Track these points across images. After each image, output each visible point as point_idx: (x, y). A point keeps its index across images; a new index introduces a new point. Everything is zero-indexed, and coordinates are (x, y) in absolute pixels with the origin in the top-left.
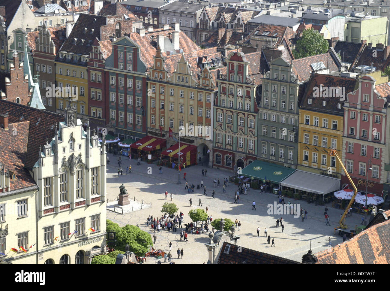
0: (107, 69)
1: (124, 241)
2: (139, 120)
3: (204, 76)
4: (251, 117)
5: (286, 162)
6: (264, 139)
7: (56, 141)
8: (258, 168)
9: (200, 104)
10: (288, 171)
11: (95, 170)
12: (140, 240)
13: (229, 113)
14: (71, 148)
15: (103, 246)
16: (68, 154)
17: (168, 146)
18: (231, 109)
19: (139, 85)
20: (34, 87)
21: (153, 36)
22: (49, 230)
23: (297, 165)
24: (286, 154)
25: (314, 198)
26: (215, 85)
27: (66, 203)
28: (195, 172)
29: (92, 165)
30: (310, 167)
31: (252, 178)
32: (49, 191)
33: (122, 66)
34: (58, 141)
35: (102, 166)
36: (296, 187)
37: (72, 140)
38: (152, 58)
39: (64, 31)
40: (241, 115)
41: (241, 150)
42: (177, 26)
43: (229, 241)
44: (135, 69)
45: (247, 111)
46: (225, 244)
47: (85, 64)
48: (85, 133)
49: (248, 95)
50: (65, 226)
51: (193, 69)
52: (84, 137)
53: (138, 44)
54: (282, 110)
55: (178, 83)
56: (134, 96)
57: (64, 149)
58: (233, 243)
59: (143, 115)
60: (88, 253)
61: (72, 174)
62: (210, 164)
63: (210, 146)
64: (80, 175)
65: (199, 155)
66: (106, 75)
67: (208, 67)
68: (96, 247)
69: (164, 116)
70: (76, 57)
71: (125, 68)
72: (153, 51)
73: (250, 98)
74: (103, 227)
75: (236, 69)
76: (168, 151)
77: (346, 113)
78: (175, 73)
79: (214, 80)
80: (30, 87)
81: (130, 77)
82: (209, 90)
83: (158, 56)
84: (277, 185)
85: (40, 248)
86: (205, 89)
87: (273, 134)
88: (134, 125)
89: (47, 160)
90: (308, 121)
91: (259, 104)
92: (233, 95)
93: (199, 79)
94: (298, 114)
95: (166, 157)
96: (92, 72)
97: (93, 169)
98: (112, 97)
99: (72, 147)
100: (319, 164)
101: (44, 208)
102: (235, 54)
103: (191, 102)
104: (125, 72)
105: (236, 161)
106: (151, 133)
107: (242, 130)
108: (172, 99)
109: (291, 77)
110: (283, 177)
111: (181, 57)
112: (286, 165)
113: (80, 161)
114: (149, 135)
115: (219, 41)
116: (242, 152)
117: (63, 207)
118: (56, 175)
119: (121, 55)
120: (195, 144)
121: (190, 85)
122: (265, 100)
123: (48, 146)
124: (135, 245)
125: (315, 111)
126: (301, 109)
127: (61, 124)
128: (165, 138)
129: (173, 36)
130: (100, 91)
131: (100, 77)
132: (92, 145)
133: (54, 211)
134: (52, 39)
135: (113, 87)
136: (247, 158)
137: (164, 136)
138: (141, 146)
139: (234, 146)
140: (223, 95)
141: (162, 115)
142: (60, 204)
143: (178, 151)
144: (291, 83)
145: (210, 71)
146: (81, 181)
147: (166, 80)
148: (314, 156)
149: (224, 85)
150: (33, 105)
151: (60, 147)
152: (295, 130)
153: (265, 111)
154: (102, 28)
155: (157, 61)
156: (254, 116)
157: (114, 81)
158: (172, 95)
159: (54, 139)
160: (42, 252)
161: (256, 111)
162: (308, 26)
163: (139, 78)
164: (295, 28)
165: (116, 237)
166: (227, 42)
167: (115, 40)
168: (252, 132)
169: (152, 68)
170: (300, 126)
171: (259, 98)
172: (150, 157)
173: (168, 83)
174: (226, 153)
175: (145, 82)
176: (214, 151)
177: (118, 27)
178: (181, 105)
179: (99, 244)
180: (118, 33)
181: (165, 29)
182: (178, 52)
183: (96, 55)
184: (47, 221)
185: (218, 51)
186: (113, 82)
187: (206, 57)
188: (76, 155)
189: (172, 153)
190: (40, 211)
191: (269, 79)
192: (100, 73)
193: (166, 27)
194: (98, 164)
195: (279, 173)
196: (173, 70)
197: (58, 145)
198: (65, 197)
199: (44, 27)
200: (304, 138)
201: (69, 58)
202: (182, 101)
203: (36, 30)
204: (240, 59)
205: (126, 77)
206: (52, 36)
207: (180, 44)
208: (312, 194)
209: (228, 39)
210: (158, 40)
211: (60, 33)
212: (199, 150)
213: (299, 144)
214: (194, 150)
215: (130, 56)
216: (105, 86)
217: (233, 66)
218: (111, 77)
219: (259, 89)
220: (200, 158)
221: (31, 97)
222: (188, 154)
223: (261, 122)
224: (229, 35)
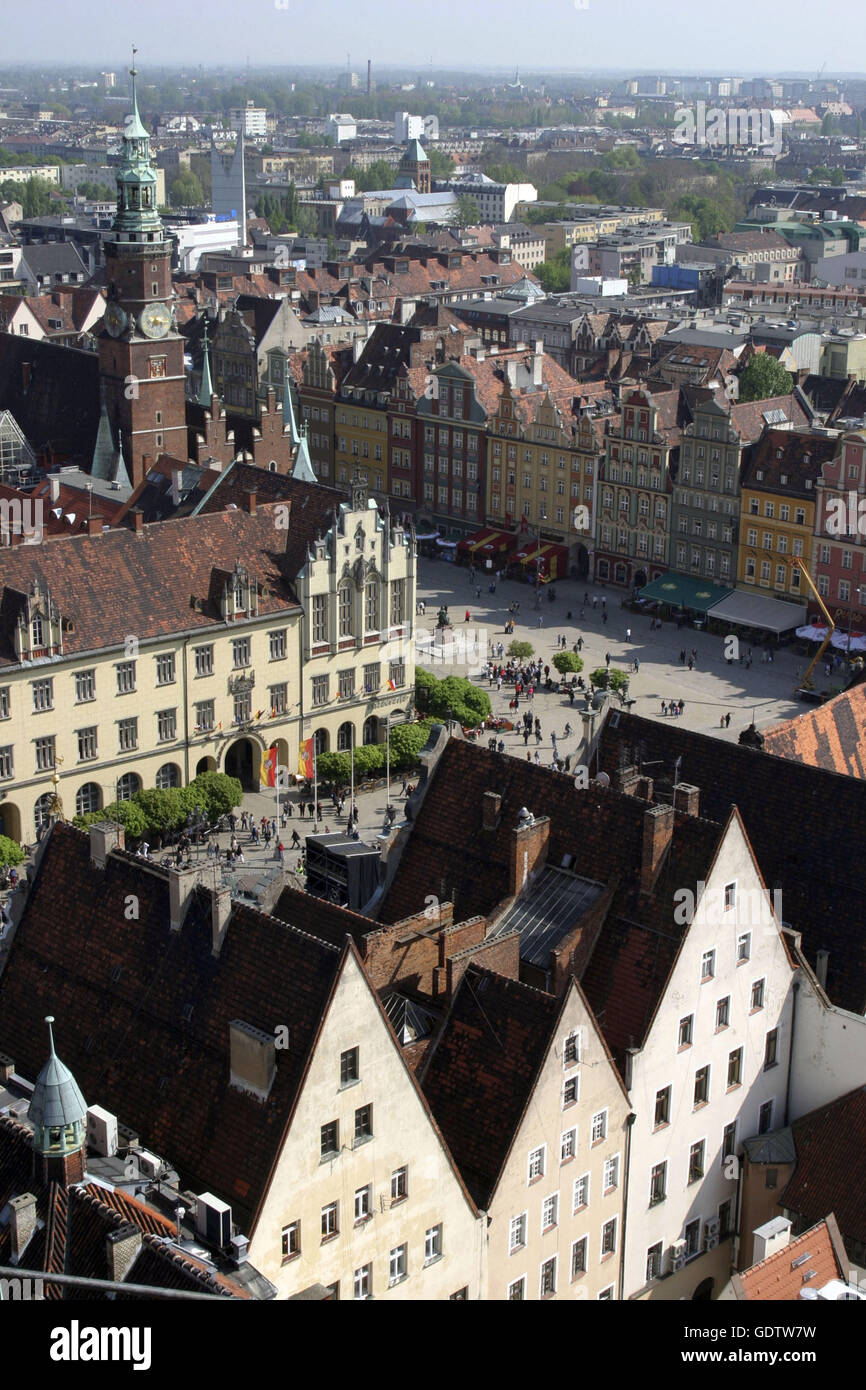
0: (421, 415)
1: (444, 703)
2: (472, 501)
3: (582, 429)
4: (661, 501)
5: (717, 578)
6: (679, 537)
7: (333, 535)
8: (671, 586)
9: (575, 477)
10: (720, 592)
11: (398, 583)
12: (471, 703)
13: (623, 492)
14: (358, 546)
15: (408, 709)
16: (353, 557)
17: (521, 546)
18: (628, 486)
19: (473, 443)
20: (299, 445)
21: (498, 362)
22: (321, 681)
23: (735, 583)
24: (718, 563)
25: (762, 637)
26: (601, 444)
27: (349, 638)
29: (392, 575)
30: (756, 585)
31: (660, 602)
32: (321, 617)
33: (445, 412)
34: (337, 535)
35: (410, 577)
36: (732, 618)
37: (360, 533)
38: (495, 399)
39: (350, 351)
40: (643, 497)
41: (642, 555)
42: (539, 346)
43: (618, 706)
44: (466, 416)
45: (655, 490)
46: (612, 711)
47: (385, 408)
48: (383, 522)
49: (657, 463)
50: (347, 675)
51: (564, 418)
52: (379, 529)
53: (473, 374)
54: (713, 490)
55: (539, 441)
56: (465, 462)
57: (347, 548)
58: (624, 709)
59: (479, 493)
60: (385, 721)
61: (360, 590)
62: (590, 577)
63: (590, 548)
64: (374, 593)
65: (572, 563)
66: (418, 425)
67: (589, 415)
68: (398, 711)
69: (514, 496)
70: (370, 396)
71: (451, 414)
72: (497, 387)
73: (659, 468)
74: (410, 679)
75: (636, 419)
76: (520, 555)
77: (821, 497)
78: (534, 423)
79: (599, 438)
80: (293, 444)
81: (459, 429)
82: (589, 453)
83: (506, 395)
84: (701, 616)
85: (307, 710)
86: (583, 450)
87: (696, 530)
88: (464, 511)
89: (319, 567)
90: (755, 508)
91: (674, 478)
92: (631, 463)
93: (574, 434)
94: (739, 495)
95: (517, 564)
96: (396, 421)
97: (394, 582)
98: (429, 462)
99: (360, 545)
100: (772, 581)
101: (313, 645)
102: (636, 393)
103: (561, 474)
104: (450, 420)
105: (633, 574)
106: (491, 523)
107: (644, 521)
108: (527, 468)
109: (729, 434)
110: (711, 602)
111: (544, 397)
112: (717, 582)
113: (373, 569)
114: (488, 527)
115: (609, 371)
116: (643, 559)
117: (343, 645)
118: (333, 592)
120: (565, 544)
121: (560, 445)
122: (685, 472)
123: (321, 543)
124: (462, 710)
125: (768, 491)
126: (746, 487)
127: (343, 506)
128: (515, 533)
129: (532, 362)
130: (407, 453)
131: (409, 429)
132: (393, 543)
133: (330, 651)
134: (331, 364)
135: (429, 446)
136: (652, 568)
137: (513, 529)
138: (474, 546)
139: (631, 549)
140: (614, 462)
141: (511, 494)
142: (340, 639)
143: (537, 556)
144: (729, 444)
145: (592, 422)
146: (373, 604)
147: (518, 436)
148: (765, 567)
149: (615, 446)
150: (297, 475)
151: (340, 544)
152: (734, 523)
153: (685, 491)
154: (414, 347)
155: (503, 404)
156: (666, 499)
157: (432, 436)
158: (528, 461)
159: (330, 531)
160: (310, 717)
161: (669, 490)
162: (760, 350)
163: (473, 432)
164: (738, 351)
165: (431, 696)
166: (622, 373)
167: (434, 367)
168: (661, 525)
169: (496, 416)
170: (743, 516)
171: (674, 468)
172: (489, 564)
173: (522, 440)
174: (618, 559)
175: (484, 437)
176: (597, 556)
177: (439, 346)
178: (544, 477)
179: (403, 706)
180: (440, 356)
181: (518, 349)
182: (539, 388)
183: (402, 393)
184: (317, 666)
185: (606, 388)
186: (429, 437)
187: (586, 398)
188: (367, 558)
189: (526, 558)
190: (307, 650)
191: (690, 437)
192: (408, 423)
193: (521, 347)
194: (403, 574)
195: (705, 595)
196: (531, 418)
197: (338, 541)
198: (348, 628)
199: (317, 345)
200: (749, 536)
201: (358, 397)
202: (544, 471)
203: (304, 349)
204: (644, 402)
205: (451, 429)
206: (330, 359)
207: (544, 375)
208: (759, 631)
209: (624, 368)
210: (506, 369)
211: (344, 355)
212: (572, 554)
213: (740, 547)
214: (563, 554)
215: (459, 395)
216: (416, 444)
217: (632, 415)
218: (426, 428)
219: (675, 453)
220: (573, 568)
221: (295, 462)
222: (554, 560)
223: (677, 510)
224: (626, 362)
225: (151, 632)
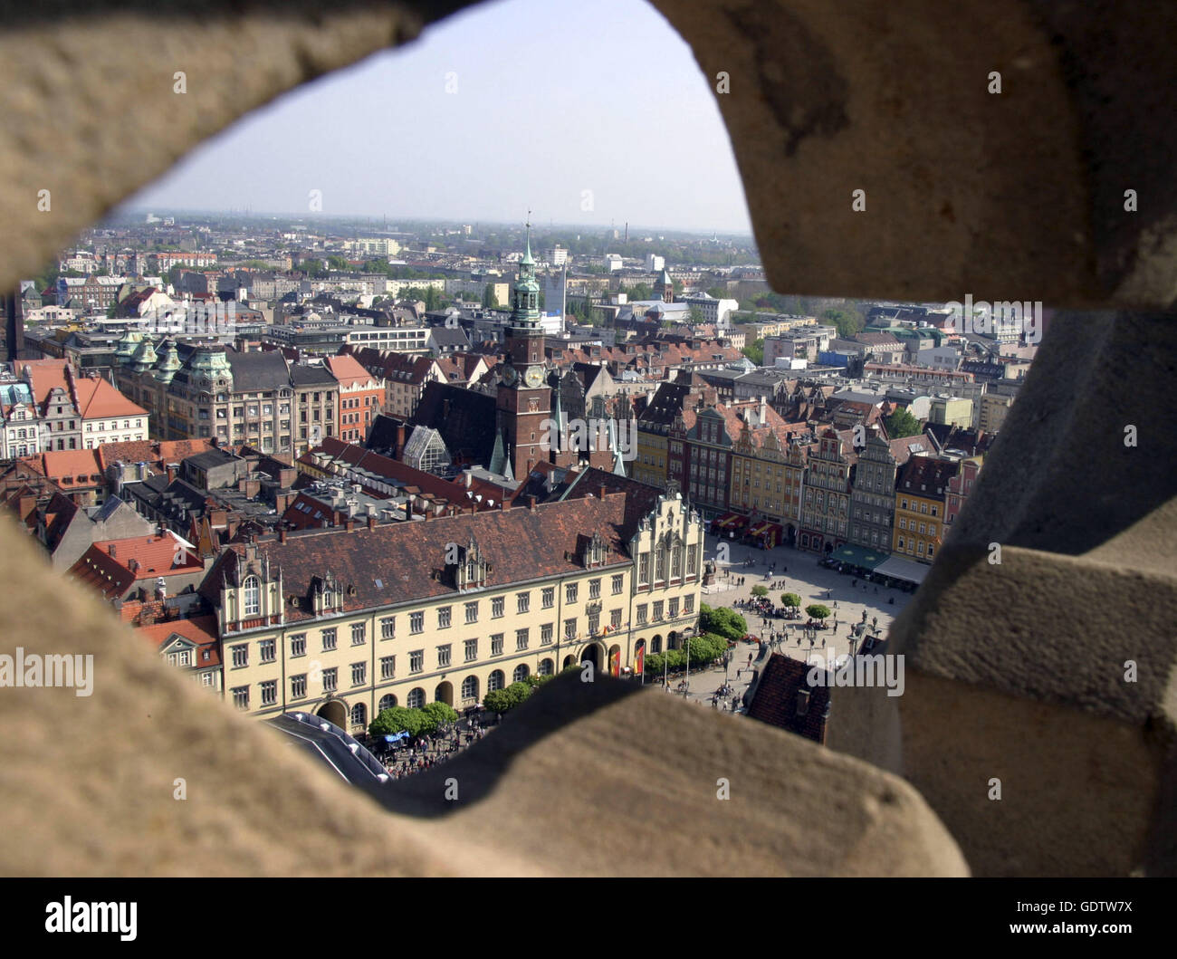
0: (689, 440)
1: (718, 624)
2: (721, 496)
3: (793, 451)
4: (843, 498)
5: (879, 548)
6: (855, 521)
7: (655, 514)
8: (849, 553)
9: (788, 481)
10: (881, 557)
11: (693, 547)
12: (734, 624)
13: (819, 493)
14: (669, 522)
15: (695, 627)
16: (665, 529)
17: (751, 524)
18: (823, 488)
19: (723, 458)
20: (617, 457)
21: (739, 408)
22: (643, 608)
23: (891, 551)
24: (880, 539)
25: (909, 587)
26: (805, 462)
27: (661, 581)
28: (785, 552)
29: (689, 542)
30: (905, 554)
31: (843, 562)
32: (645, 567)
33: (705, 439)
34: (657, 515)
35: (700, 543)
36: (889, 574)
37: (671, 514)
38: (737, 431)
39: (644, 399)
40: (832, 496)
41: (830, 532)
42: (764, 399)
43: (871, 634)
44: (719, 441)
45: (839, 491)
46: (868, 637)
47: (666, 435)
48: (684, 508)
49: (841, 475)
50: (658, 605)
51: (782, 446)
52: (683, 512)
53: (723, 416)
54: (878, 493)
55: (765, 458)
56: (717, 470)
57: (662, 524)
58: (875, 636)
59: (725, 490)
60: (681, 635)
61: (669, 551)
62: (796, 545)
63: (797, 526)
64: (677, 552)
65: (784, 536)
66: (687, 446)
67: (798, 443)
68: (689, 629)
69: (748, 492)
70: (657, 427)
71: (709, 440)
72: (739, 425)
73: (843, 478)
74: (697, 609)
75: (829, 447)
76: (752, 530)
77: (947, 499)
78: (763, 448)
79: (804, 457)
80: (614, 456)
81: (713, 450)
82: (800, 467)
83: (745, 431)
84: (870, 572)
85: (633, 626)
86: (793, 465)
87: (867, 517)
88: (715, 501)
89: (645, 535)
90: (905, 505)
91: (852, 484)
92: (825, 474)
93: (788, 455)
94: (895, 497)
95: (749, 535)
96: (673, 443)
97: (690, 546)
98: (694, 470)
99: (670, 522)
100: (915, 551)
101: (639, 585)
102: (829, 431)
103: (779, 479)
104: (707, 444)
105: (824, 543)
106: (733, 509)
108: (758, 475)
109: (889, 458)
110: (875, 563)
111: (768, 432)
112: (879, 550)
113: (678, 537)
114: (731, 511)
115: (800, 416)
116: (831, 535)
117: (657, 585)
118: (653, 551)
119: (705, 426)
120: (781, 523)
121: (779, 461)
122: (860, 481)
123: (646, 520)
124: (730, 629)
126: (899, 491)
127: (661, 497)
128: (748, 516)
129: (760, 410)
130: (680, 464)
131: (681, 448)
132: (690, 521)
133: (649, 589)
134: (633, 406)
136: (837, 541)
137: (747, 513)
138: (723, 523)
139: (824, 527)
140: (813, 473)
141: (746, 491)
142: (655, 582)
143: (763, 530)
144: (888, 464)
145: (801, 448)
146: (677, 562)
147: (752, 454)
148: (911, 542)
149: (815, 463)
150: (616, 472)
151: (658, 521)
152: (891, 513)
153: (859, 492)
154: (685, 398)
155: (743, 434)
156: (847, 497)
157: (696, 453)
158: (757, 470)
159: (653, 513)
160: (635, 631)
161: (849, 492)
162: (893, 406)
163: (723, 451)
164: (880, 405)
165: (710, 619)
166: (808, 417)
167: (698, 411)
168: (843, 514)
169: (738, 442)
170: (896, 509)
171: (852, 478)
172: (732, 535)
173: (755, 457)
174: (815, 534)
175: (730, 455)
176: (801, 532)
177: (701, 397)
178: (768, 481)
179: (692, 625)
180: (701, 404)
181: (751, 401)
182: (764, 425)
183: (678, 426)
184: (642, 598)
185: (807, 427)
186: (694, 454)
187: (795, 433)
188: (674, 531)
189: (756, 532)
190: (635, 588)
191: (864, 459)
192: (681, 444)
193: (753, 400)
194: (696, 541)
195: (872, 558)
196: (760, 444)
197: (657, 519)
198: (660, 575)
199: (625, 394)
200: (900, 522)
201: (649, 427)
202: (768, 477)
203: (614, 397)
204: (834, 436)
205: (709, 449)
206: (632, 403)
207: (766, 418)
208: (907, 583)
209: (809, 414)
210: (744, 412)
211: (641, 401)
212: (785, 530)
213: (895, 529)
214: (779, 530)
215: (714, 428)
216: (686, 458)
217: (826, 444)
218: (693, 448)
219: (854, 468)
220: (785, 540)
221: (614, 467)
222: (774, 533)
223: (854, 504)
224: (811, 410)
225: (540, 574)
